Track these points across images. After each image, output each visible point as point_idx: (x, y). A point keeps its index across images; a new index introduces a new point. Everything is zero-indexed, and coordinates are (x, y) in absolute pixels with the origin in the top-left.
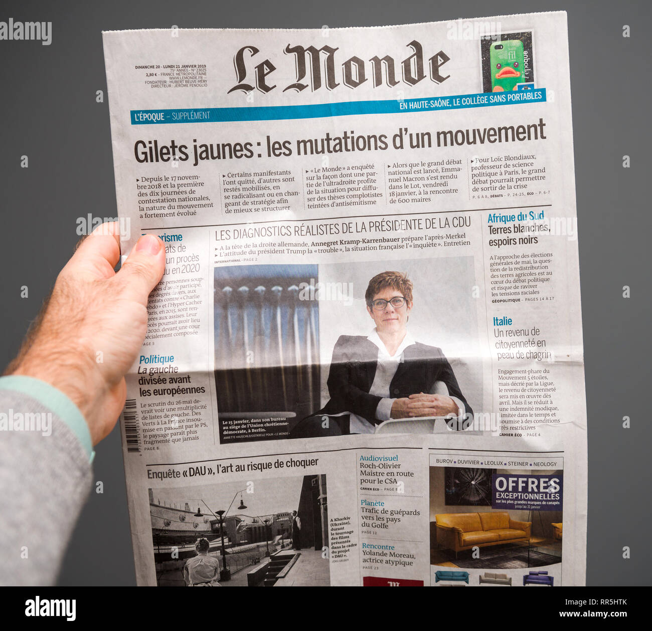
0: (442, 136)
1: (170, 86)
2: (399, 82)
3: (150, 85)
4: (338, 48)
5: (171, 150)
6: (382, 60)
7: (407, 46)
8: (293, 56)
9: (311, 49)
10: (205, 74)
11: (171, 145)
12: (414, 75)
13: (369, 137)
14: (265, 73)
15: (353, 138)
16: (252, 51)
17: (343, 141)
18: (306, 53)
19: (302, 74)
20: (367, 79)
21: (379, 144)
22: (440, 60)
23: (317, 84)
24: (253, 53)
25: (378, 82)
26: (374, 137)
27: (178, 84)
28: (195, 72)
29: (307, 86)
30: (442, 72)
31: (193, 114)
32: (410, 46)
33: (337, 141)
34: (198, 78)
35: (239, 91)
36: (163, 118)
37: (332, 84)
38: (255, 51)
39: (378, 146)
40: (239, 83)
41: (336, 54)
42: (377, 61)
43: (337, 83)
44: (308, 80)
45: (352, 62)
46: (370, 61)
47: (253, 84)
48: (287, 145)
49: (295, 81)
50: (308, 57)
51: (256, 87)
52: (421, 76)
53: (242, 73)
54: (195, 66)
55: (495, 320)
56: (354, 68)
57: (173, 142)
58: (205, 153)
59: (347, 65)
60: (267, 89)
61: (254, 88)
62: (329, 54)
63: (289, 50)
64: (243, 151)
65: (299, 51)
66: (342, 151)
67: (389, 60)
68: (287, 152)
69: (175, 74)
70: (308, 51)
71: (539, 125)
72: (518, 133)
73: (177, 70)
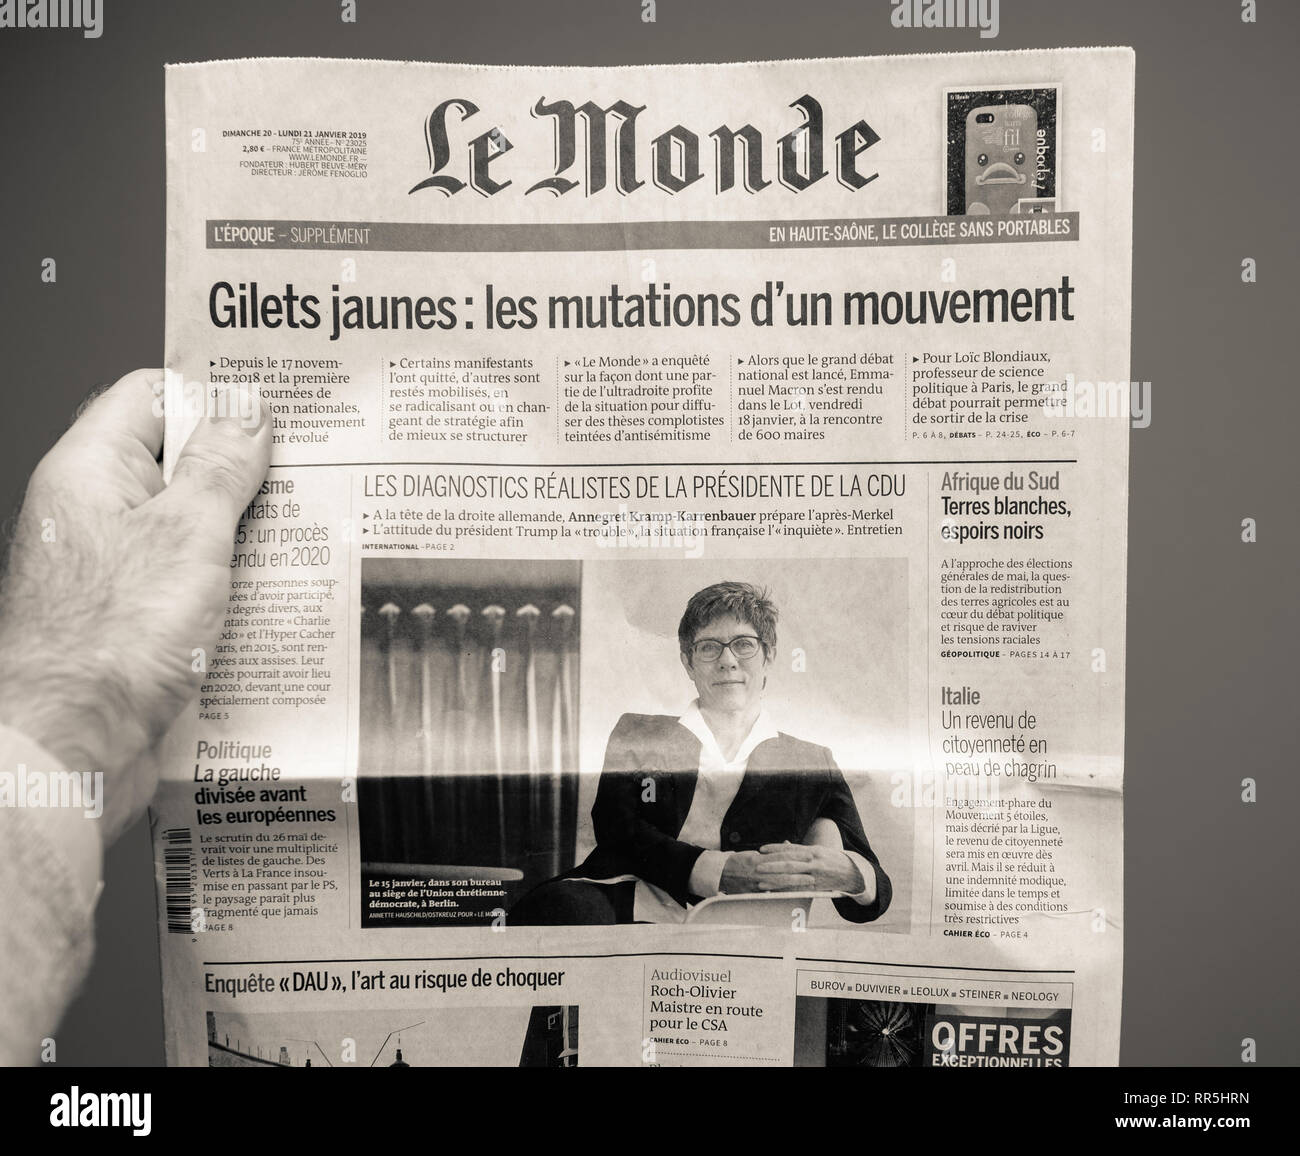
0: (855, 303)
1: (290, 172)
2: (770, 182)
3: (251, 168)
4: (644, 107)
5: (284, 304)
6: (736, 134)
7: (792, 106)
8: (549, 123)
9: (589, 108)
10: (363, 152)
11: (285, 294)
12: (802, 169)
13: (702, 299)
14: (490, 154)
15: (667, 298)
16: (463, 108)
17: (647, 303)
18: (577, 116)
19: (566, 158)
20: (703, 175)
21: (722, 313)
22: (859, 140)
23: (597, 181)
24: (465, 113)
25: (727, 181)
26: (713, 298)
27: (307, 169)
28: (343, 146)
29: (577, 183)
30: (863, 165)
31: (335, 233)
32: (798, 106)
33: (635, 303)
34: (348, 158)
35: (434, 190)
36: (272, 237)
37: (629, 183)
38: (471, 109)
39: (720, 317)
40: (434, 173)
41: (639, 119)
42: (725, 135)
43: (639, 180)
44: (578, 171)
45: (673, 138)
46: (711, 135)
47: (463, 178)
48: (527, 305)
49: (551, 174)
50: (581, 125)
51: (468, 183)
52: (817, 172)
53: (441, 152)
54: (344, 135)
55: (946, 693)
56: (677, 149)
57: (289, 288)
58: (356, 314)
59: (663, 143)
60: (492, 188)
61: (466, 184)
62: (625, 119)
63: (541, 110)
64: (435, 314)
65: (564, 112)
66: (643, 325)
67: (752, 135)
68: (528, 320)
69: (301, 150)
70: (582, 112)
71: (1060, 290)
72: (1015, 305)
73: (307, 142)
